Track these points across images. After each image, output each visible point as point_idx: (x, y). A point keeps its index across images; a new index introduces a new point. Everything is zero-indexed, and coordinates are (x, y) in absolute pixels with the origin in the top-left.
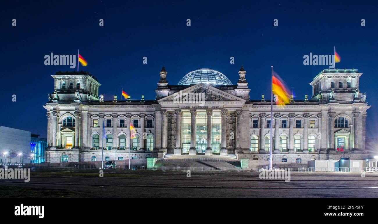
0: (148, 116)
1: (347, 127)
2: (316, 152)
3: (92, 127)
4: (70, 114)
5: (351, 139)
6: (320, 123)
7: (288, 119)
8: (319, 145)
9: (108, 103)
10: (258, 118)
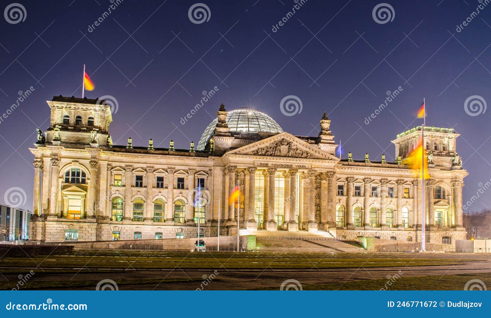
0: (200, 173)
1: (445, 199)
2: (412, 229)
3: (112, 185)
4: (79, 164)
5: (450, 213)
6: (415, 193)
7: (379, 185)
8: (416, 220)
9: (140, 150)
10: (344, 183)
